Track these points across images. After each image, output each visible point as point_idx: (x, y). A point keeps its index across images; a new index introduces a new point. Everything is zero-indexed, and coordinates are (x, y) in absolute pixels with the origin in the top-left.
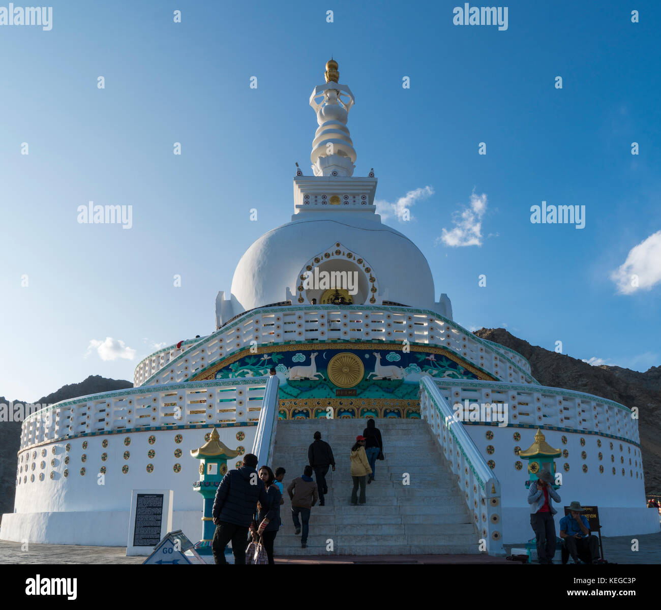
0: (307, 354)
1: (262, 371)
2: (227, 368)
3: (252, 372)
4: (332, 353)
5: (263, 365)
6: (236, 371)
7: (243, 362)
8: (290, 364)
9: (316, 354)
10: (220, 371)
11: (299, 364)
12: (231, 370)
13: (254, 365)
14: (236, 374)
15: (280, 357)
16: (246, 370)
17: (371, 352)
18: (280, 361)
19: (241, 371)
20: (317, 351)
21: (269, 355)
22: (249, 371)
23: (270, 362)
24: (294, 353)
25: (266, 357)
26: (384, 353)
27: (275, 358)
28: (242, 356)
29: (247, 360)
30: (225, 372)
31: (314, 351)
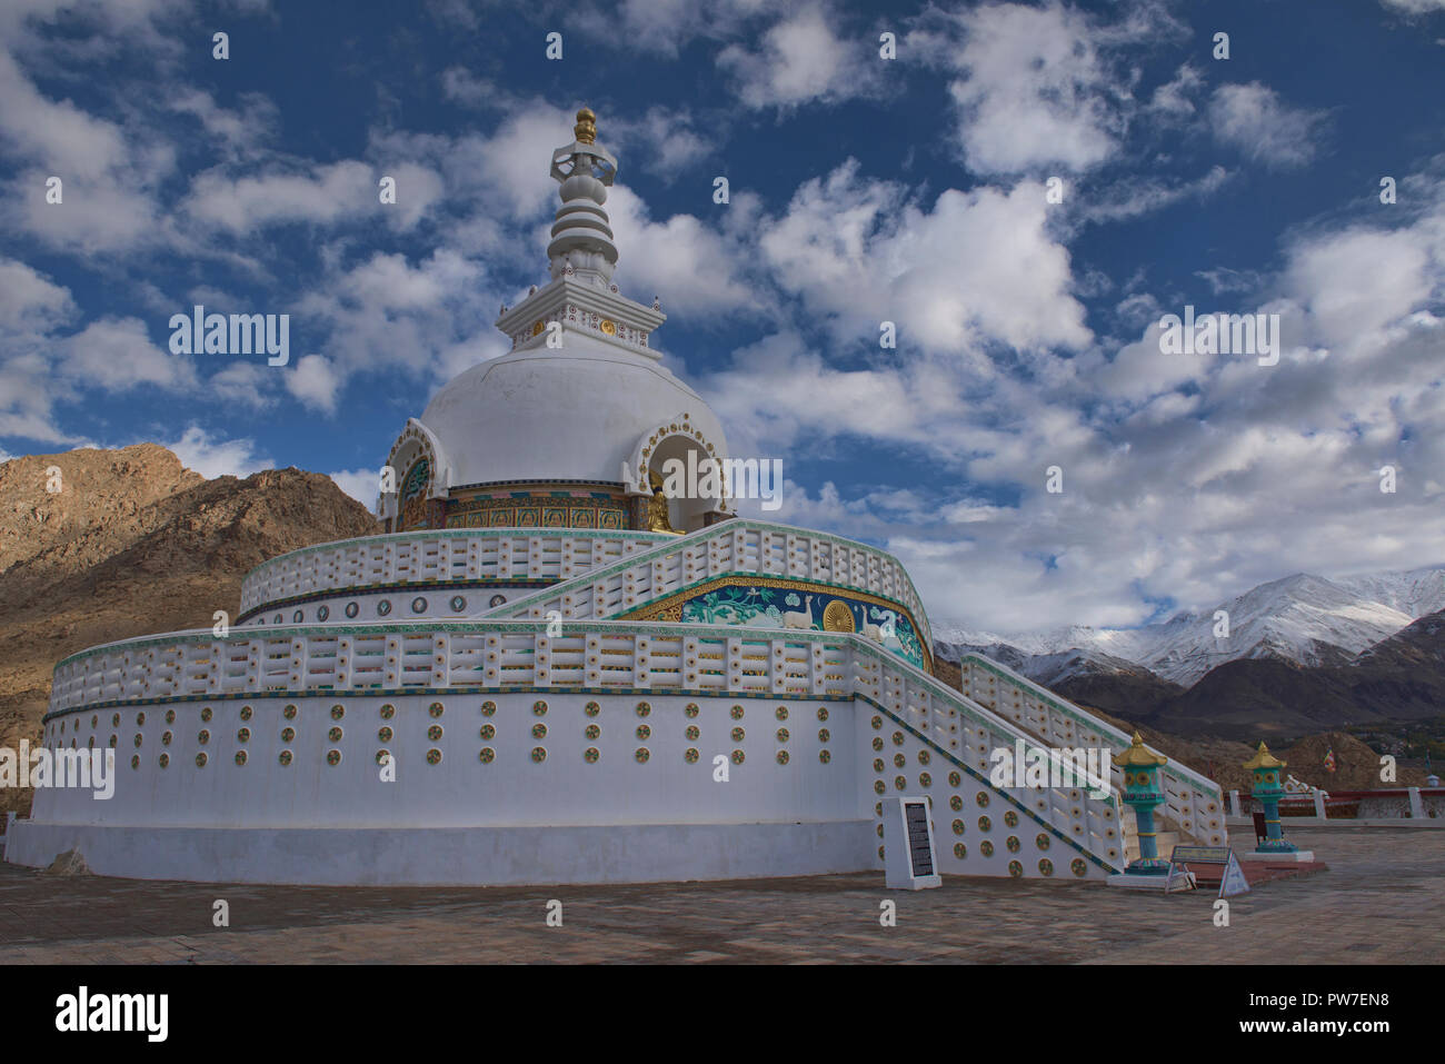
0: (802, 595)
1: (748, 612)
2: (700, 599)
3: (735, 612)
4: (827, 598)
5: (749, 602)
6: (713, 606)
7: (723, 594)
8: (784, 608)
9: (811, 597)
10: (690, 602)
11: (792, 608)
12: (706, 603)
13: (738, 600)
14: (713, 611)
15: (770, 594)
16: (727, 608)
17: (859, 603)
18: (772, 601)
19: (721, 607)
20: (812, 593)
21: (758, 589)
22: (731, 608)
23: (759, 599)
24: (787, 592)
25: (754, 592)
26: (869, 606)
27: (765, 595)
28: (721, 585)
29: (729, 593)
30: (698, 605)
31: (809, 593)
